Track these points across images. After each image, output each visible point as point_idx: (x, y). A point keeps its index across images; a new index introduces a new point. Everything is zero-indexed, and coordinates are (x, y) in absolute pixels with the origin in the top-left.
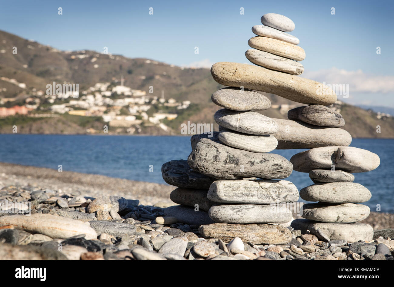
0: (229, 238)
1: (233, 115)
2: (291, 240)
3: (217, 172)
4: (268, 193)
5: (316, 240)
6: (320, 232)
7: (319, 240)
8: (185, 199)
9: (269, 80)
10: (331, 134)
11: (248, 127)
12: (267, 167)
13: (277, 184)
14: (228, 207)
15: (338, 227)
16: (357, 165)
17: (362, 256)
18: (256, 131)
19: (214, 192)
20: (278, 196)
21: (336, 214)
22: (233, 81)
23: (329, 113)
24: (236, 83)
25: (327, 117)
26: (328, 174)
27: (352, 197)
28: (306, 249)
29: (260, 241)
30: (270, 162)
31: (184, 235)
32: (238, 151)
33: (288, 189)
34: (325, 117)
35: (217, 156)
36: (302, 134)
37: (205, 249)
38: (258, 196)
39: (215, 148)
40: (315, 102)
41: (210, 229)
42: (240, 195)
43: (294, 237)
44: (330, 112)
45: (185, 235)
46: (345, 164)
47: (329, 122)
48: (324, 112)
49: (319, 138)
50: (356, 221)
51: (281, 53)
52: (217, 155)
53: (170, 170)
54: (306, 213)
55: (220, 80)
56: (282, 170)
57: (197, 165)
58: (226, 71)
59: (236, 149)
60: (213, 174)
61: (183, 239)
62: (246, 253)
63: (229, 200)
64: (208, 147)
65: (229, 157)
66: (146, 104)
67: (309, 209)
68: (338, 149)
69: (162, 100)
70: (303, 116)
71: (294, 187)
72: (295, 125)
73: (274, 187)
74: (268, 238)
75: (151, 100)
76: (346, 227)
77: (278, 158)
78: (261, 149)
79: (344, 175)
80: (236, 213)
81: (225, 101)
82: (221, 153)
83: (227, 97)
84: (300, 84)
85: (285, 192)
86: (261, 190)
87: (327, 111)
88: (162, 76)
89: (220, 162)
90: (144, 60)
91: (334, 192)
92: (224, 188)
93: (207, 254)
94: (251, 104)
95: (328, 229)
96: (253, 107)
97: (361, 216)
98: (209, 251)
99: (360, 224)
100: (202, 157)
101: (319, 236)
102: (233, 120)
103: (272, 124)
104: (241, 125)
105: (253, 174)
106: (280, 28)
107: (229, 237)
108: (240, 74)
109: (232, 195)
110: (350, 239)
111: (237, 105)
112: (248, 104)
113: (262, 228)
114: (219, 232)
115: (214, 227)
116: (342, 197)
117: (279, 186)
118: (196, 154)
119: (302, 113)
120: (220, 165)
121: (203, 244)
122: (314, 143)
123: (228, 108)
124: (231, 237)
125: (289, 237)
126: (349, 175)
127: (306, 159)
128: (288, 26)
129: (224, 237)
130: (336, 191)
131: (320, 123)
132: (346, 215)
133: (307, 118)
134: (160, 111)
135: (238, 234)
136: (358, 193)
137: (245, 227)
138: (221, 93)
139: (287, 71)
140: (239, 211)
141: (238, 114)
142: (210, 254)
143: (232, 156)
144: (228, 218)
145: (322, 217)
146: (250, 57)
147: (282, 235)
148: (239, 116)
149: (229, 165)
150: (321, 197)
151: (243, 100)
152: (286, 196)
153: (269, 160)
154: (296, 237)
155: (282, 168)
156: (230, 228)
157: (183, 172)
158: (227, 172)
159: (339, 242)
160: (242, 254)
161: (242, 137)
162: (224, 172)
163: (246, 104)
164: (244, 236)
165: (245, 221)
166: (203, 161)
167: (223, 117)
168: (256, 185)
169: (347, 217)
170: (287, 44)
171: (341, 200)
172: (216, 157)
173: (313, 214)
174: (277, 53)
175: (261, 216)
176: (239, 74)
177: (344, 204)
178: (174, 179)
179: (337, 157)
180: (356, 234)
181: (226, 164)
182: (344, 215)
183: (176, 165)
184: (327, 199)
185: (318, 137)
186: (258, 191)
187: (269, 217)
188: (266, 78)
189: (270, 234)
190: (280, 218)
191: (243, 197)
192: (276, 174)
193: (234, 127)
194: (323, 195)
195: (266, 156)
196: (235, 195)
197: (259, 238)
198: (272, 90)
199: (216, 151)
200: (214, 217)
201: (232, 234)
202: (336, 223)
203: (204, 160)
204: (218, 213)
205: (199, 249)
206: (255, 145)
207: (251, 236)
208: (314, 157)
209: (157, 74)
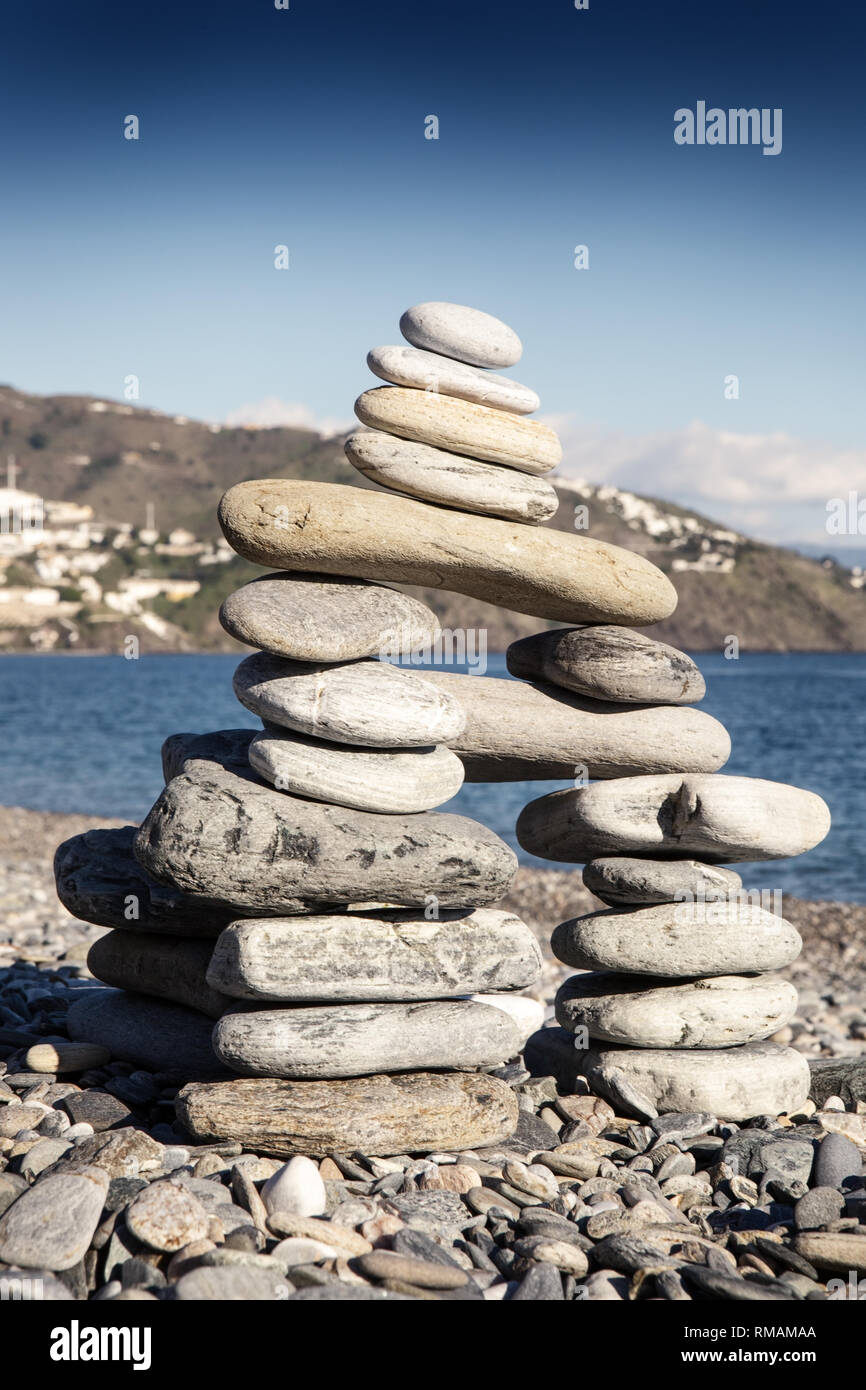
0: (283, 1139)
1: (299, 677)
2: (515, 1129)
3: (239, 891)
4: (430, 959)
5: (606, 1115)
6: (621, 1086)
7: (618, 1114)
8: (140, 971)
9: (429, 546)
10: (656, 731)
11: (351, 724)
12: (421, 871)
13: (462, 926)
14: (283, 1017)
15: (684, 1066)
16: (747, 843)
17: (764, 1189)
18: (382, 738)
19: (229, 963)
20: (467, 970)
21: (678, 1017)
22: (297, 554)
23: (650, 658)
24: (308, 559)
25: (642, 673)
26: (646, 877)
27: (734, 956)
28: (565, 1168)
29: (399, 1144)
30: (433, 850)
31: (108, 1139)
32: (316, 811)
33: (502, 941)
34: (636, 671)
35: (238, 831)
36: (555, 731)
37: (169, 1218)
38: (390, 973)
39: (231, 802)
40: (600, 618)
41: (214, 1109)
42: (326, 973)
43: (530, 1107)
44: (651, 654)
45: (112, 1139)
46: (707, 839)
47: (648, 690)
48: (631, 653)
49: (614, 746)
50: (747, 1040)
51: (473, 448)
52: (238, 826)
53: (84, 868)
54: (576, 1013)
55: (250, 549)
56: (476, 879)
57: (167, 866)
58: (269, 517)
59: (309, 804)
60: (225, 898)
61: (90, 1177)
62: (325, 1231)
63: (286, 995)
64: (207, 799)
65: (285, 833)
66: (93, 547)
67: (583, 1000)
68: (683, 784)
69: (149, 536)
70: (560, 667)
71: (525, 935)
72: (530, 701)
73: (451, 935)
74: (428, 1131)
75: (111, 535)
76: (711, 1062)
77: (461, 835)
78: (401, 801)
79: (704, 877)
80: (309, 1042)
81: (269, 627)
82: (254, 822)
83: (273, 612)
84: (543, 555)
85: (492, 954)
86: (402, 952)
87: (640, 649)
88: (147, 453)
89: (251, 853)
90: (86, 401)
91: (671, 940)
92: (265, 949)
93: (177, 1240)
94: (362, 635)
95: (650, 1072)
96: (370, 647)
97: (766, 1021)
98: (183, 1227)
99: (762, 1050)
100: (185, 836)
101: (617, 1101)
102: (298, 697)
103: (441, 710)
104: (326, 714)
105: (370, 895)
106: (467, 355)
107: (285, 1134)
108: (324, 527)
109: (296, 973)
110: (729, 1107)
111: (311, 643)
112: (350, 639)
113: (407, 1090)
114: (246, 1118)
115: (228, 1100)
116: (696, 959)
117: (469, 930)
118: (162, 827)
119: (556, 657)
120: (250, 865)
121: (163, 1197)
122: (597, 762)
123: (279, 652)
124: (289, 1135)
125: (505, 1120)
126: (722, 878)
127: (570, 822)
128: (497, 350)
129: (265, 1133)
130: (675, 937)
131: (616, 692)
132: (712, 1019)
133: (572, 675)
134: (142, 572)
135: (316, 1124)
136: (755, 943)
137: (343, 1091)
138: (255, 599)
139: (493, 510)
140: (322, 1034)
141: (318, 674)
142: (188, 1241)
143: (293, 832)
144: (281, 1060)
145: (627, 1031)
146: (362, 461)
147: (479, 1114)
148: (321, 680)
149: (284, 866)
150: (623, 959)
151: (335, 621)
152: (496, 968)
153: (427, 845)
154: (538, 1104)
155: (475, 872)
156: (288, 1102)
157: (131, 875)
158: (277, 889)
159: (689, 1123)
160: (307, 1236)
161: (333, 760)
162: (264, 890)
163: (346, 636)
164: (340, 1129)
165: (342, 1070)
166: (189, 852)
167: (265, 686)
168: (383, 933)
169: (717, 1028)
170: (493, 416)
171: (696, 967)
172: (235, 836)
173: (598, 1018)
174: (458, 445)
175: (403, 1048)
176: (317, 527)
177: (707, 982)
178: (95, 902)
179: (676, 811)
180: (748, 1089)
181: (270, 861)
182: (707, 1020)
183: (107, 849)
184: (646, 967)
185: (611, 743)
186: (390, 953)
187: (436, 1047)
188: (419, 538)
189: (437, 1114)
190: (474, 1051)
191: (336, 980)
192: (455, 892)
193: (302, 723)
194: (632, 950)
195: (416, 830)
196: (308, 972)
197: (392, 1134)
198: (443, 579)
199: (235, 813)
200: (231, 1055)
201: (293, 1125)
202: (678, 1048)
203: (192, 847)
204: (245, 1042)
205: (147, 1220)
206: (380, 787)
207: (365, 1127)
208: (598, 817)
209: (129, 450)
